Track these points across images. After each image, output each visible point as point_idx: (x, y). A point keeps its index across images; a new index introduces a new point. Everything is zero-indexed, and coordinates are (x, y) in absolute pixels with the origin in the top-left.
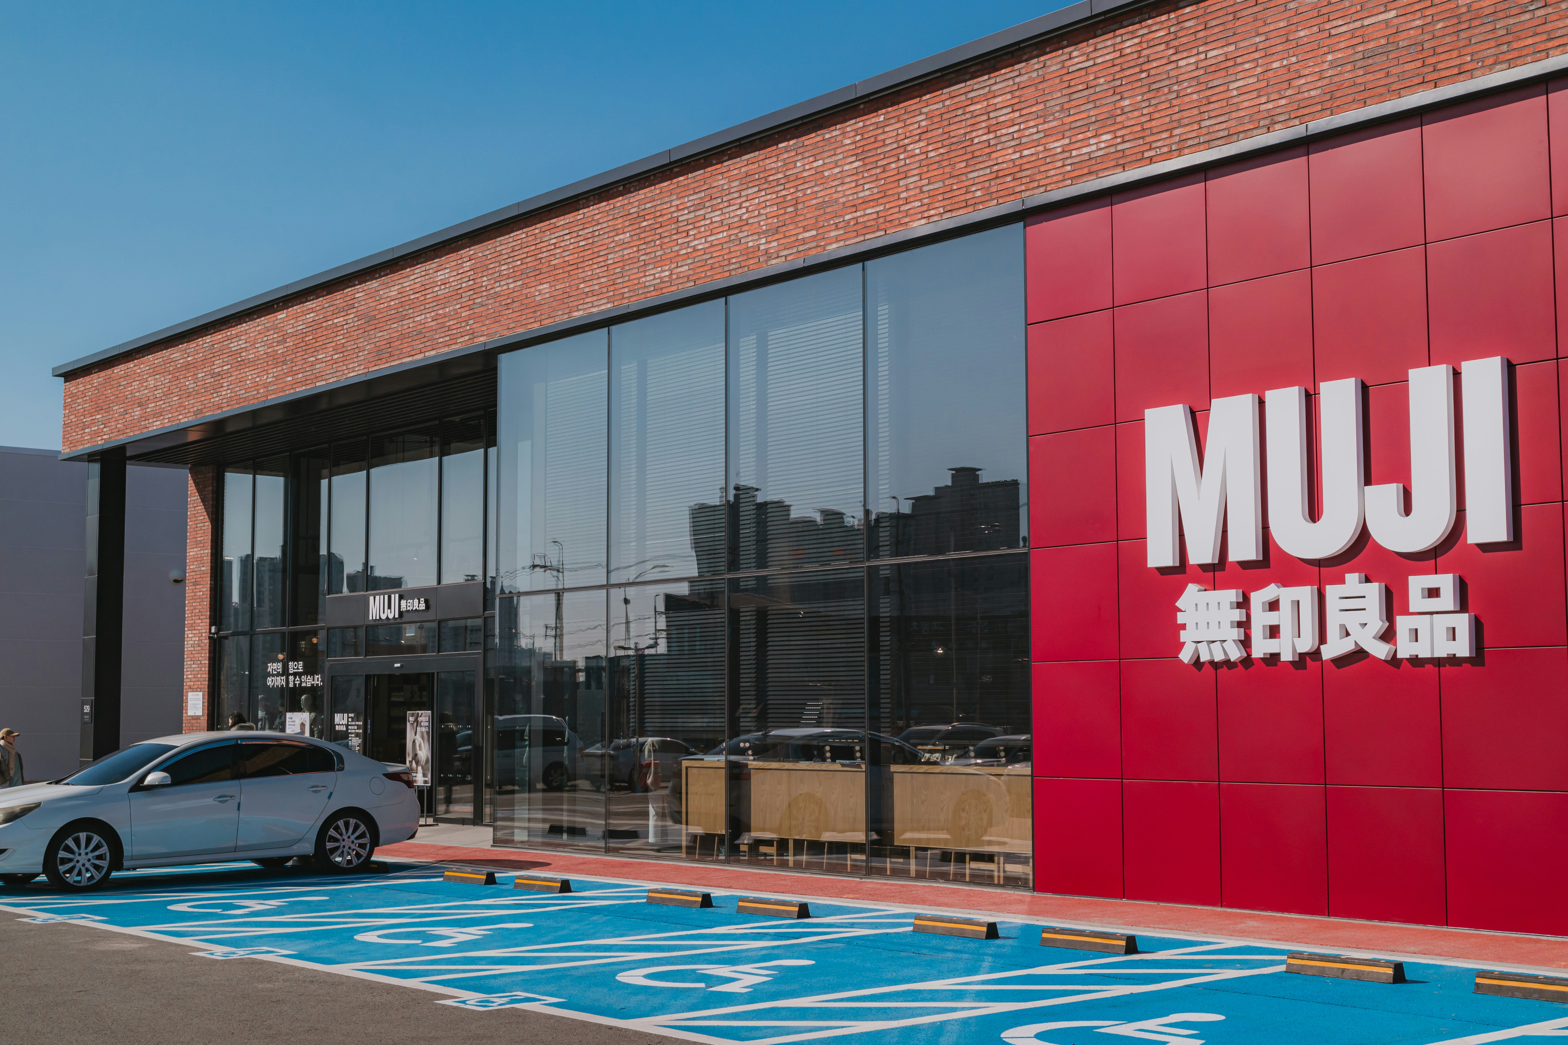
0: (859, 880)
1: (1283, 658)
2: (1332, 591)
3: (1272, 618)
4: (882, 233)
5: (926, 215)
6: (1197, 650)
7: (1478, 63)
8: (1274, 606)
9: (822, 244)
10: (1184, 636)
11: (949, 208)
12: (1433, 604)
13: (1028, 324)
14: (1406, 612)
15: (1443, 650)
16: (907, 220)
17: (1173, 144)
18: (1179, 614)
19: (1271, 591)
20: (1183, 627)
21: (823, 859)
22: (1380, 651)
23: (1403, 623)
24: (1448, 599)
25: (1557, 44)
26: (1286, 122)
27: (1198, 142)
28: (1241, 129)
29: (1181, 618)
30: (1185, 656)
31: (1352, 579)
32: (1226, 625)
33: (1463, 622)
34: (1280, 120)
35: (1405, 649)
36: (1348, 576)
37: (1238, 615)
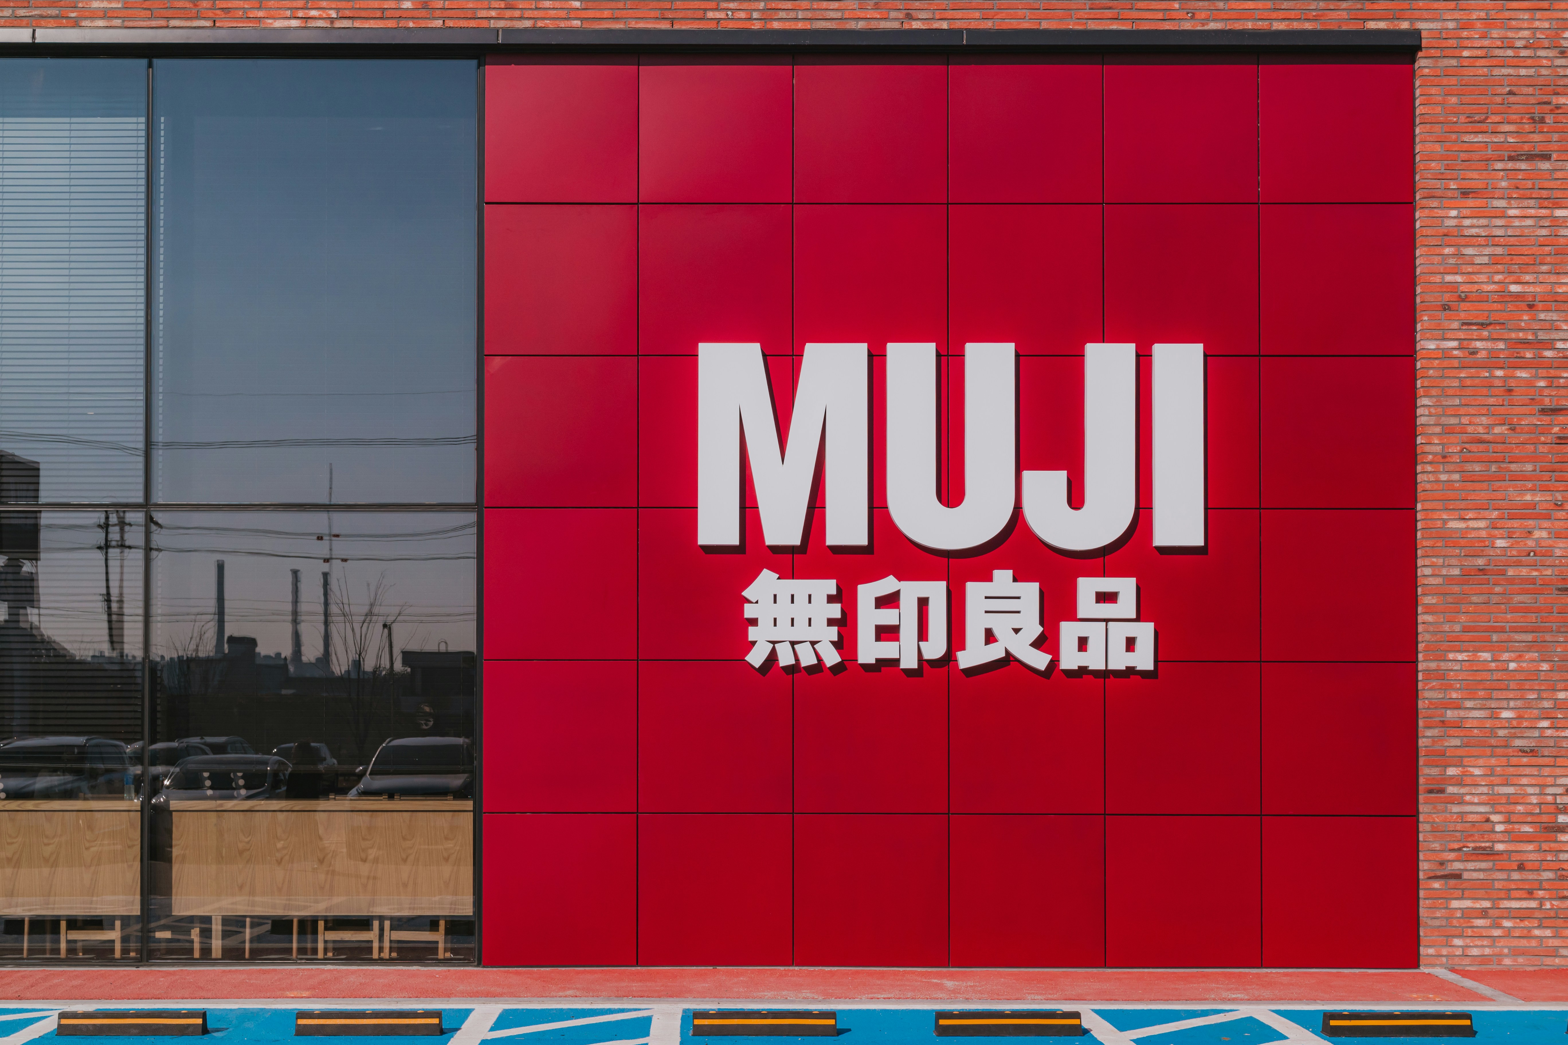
0: (134, 969)
1: (903, 665)
2: (974, 591)
3: (888, 617)
4: (208, 24)
5: (300, 14)
6: (773, 653)
7: (1188, 13)
8: (889, 601)
9: (73, 15)
10: (753, 633)
11: (348, 13)
12: (1106, 610)
13: (483, 202)
14: (1072, 617)
15: (1120, 661)
16: (260, 14)
17: (755, 10)
18: (746, 606)
19: (888, 585)
20: (754, 622)
21: (44, 941)
22: (1039, 660)
23: (1069, 632)
24: (1127, 605)
25: (1283, 17)
26: (929, 21)
27: (794, 16)
28: (862, 15)
29: (749, 611)
30: (756, 658)
31: (1003, 577)
32: (820, 622)
33: (1145, 632)
34: (920, 17)
35: (1070, 660)
36: (996, 573)
37: (835, 610)
